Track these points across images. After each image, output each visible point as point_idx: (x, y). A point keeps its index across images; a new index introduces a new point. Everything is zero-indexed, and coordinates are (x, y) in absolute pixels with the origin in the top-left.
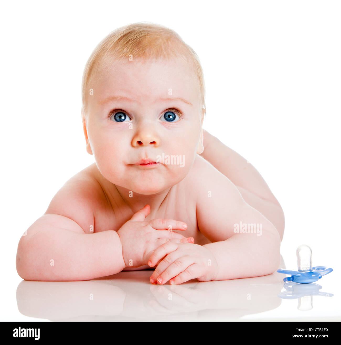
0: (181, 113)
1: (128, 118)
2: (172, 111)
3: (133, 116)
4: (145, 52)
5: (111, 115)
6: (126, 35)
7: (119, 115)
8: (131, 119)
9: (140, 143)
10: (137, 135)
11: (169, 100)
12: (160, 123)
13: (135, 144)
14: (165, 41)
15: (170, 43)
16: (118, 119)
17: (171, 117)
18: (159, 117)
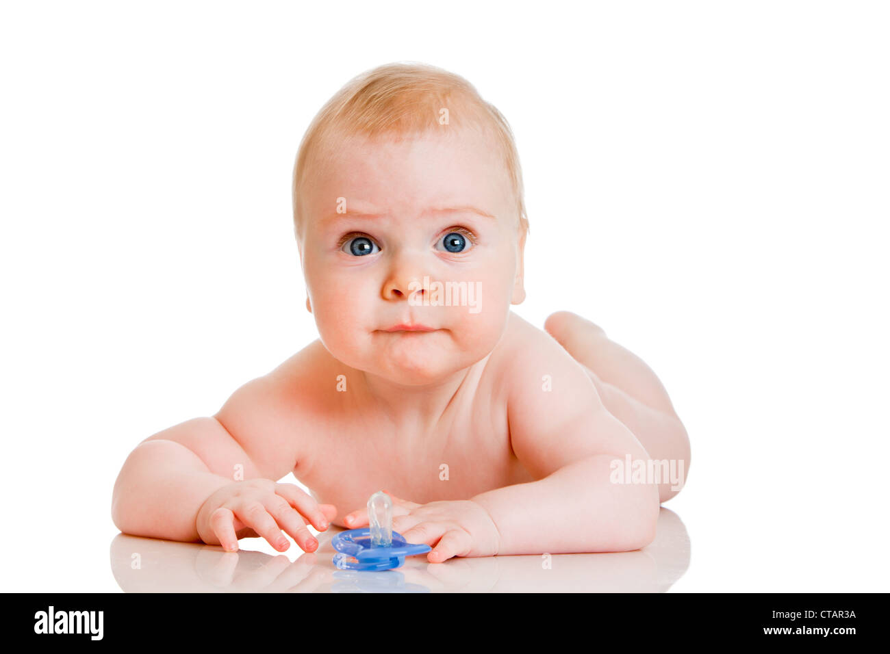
0: (475, 235)
1: (375, 249)
2: (457, 232)
3: (384, 242)
4: (399, 120)
5: (342, 243)
6: (366, 87)
7: (359, 243)
8: (380, 249)
9: (398, 293)
10: (390, 278)
11: (449, 211)
12: (435, 254)
13: (389, 294)
14: (440, 96)
15: (449, 100)
16: (357, 251)
17: (457, 242)
18: (434, 243)
